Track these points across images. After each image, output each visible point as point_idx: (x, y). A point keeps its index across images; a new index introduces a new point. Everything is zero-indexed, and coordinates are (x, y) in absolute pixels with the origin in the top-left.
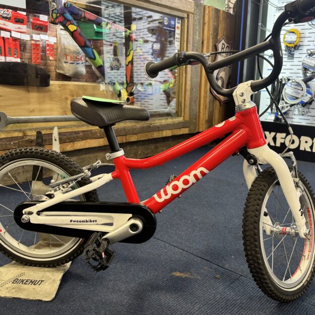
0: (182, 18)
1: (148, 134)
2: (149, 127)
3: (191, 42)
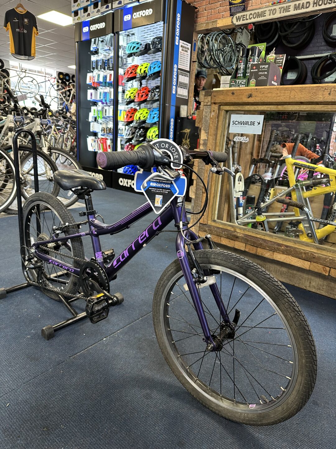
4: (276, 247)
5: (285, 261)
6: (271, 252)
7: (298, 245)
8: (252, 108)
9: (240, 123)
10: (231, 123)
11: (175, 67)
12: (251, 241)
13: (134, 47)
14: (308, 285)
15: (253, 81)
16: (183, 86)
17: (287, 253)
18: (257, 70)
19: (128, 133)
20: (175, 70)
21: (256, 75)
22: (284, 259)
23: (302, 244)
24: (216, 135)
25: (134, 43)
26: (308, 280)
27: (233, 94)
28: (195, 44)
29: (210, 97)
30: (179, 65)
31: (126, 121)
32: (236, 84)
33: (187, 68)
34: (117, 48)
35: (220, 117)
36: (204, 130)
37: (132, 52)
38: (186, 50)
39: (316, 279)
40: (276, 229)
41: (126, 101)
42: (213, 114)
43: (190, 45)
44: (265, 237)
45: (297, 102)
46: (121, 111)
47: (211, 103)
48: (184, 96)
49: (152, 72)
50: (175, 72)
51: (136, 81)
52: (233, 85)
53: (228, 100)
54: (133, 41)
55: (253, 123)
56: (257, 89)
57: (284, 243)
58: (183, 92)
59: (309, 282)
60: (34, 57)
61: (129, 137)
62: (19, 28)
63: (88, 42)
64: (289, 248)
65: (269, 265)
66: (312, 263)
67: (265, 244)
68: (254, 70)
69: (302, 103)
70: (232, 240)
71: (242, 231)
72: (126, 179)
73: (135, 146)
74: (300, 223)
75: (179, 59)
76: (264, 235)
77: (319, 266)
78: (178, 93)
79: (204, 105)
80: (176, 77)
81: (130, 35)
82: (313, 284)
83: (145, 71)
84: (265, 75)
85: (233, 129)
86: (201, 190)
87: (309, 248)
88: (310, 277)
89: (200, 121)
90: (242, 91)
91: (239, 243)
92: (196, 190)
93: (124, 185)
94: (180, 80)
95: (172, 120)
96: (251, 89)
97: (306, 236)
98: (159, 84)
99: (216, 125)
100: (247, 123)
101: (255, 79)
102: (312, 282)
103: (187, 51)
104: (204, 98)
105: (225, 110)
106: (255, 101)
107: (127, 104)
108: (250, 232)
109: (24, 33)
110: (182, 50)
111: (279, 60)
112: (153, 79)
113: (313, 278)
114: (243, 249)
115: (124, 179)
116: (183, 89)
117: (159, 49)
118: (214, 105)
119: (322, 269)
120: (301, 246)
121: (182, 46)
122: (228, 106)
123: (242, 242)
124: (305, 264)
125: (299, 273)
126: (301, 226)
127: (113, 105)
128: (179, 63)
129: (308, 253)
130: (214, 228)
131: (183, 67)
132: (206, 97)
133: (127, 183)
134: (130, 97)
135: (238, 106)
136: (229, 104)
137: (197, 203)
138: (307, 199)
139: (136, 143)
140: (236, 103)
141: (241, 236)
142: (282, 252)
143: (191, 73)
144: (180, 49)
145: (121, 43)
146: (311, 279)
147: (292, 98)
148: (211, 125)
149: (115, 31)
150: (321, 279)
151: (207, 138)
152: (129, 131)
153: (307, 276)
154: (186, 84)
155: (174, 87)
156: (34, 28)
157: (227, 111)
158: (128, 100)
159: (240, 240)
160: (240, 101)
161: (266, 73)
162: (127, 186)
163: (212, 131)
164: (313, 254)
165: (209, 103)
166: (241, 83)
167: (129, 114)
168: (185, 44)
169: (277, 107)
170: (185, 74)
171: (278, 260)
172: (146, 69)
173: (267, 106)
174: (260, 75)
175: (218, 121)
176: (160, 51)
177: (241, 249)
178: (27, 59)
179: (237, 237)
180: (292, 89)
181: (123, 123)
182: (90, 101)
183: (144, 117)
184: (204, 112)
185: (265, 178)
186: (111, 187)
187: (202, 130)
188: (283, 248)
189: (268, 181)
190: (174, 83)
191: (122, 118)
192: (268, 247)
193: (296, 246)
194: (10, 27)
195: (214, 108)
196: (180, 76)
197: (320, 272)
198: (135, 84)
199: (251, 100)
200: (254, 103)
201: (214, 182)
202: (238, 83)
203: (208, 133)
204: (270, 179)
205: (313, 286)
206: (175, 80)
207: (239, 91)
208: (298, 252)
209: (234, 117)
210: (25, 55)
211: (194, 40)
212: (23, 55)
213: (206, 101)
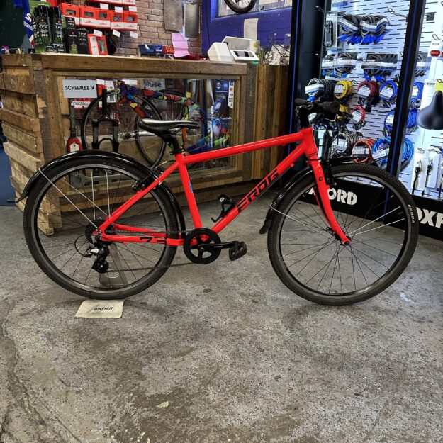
0: (235, 81)
1: (200, 184)
2: (202, 178)
3: (244, 101)
9: (74, 88)
10: (64, 88)
27: (67, 60)
29: (40, 62)
32: (53, 47)
35: (54, 83)
36: (40, 97)
42: (47, 80)
47: (43, 69)
53: (63, 66)
55: (87, 88)
79: (34, 70)
89: (32, 88)
100: (81, 88)
106: (90, 68)
118: (46, 71)
132: (34, 61)
148: (48, 92)
151: (46, 106)
161: (85, 40)
163: (51, 98)
166: (59, 47)
184: (35, 78)
187: (37, 98)
195: (47, 74)
199: (86, 67)
202: (56, 47)
203: (46, 100)
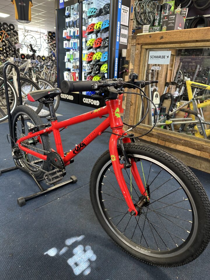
4: (178, 141)
5: (184, 151)
6: (175, 144)
7: (193, 139)
8: (163, 46)
9: (156, 57)
10: (150, 57)
11: (118, 23)
12: (162, 137)
13: (92, 11)
14: (199, 167)
15: (165, 27)
16: (124, 36)
17: (185, 145)
18: (167, 20)
19: (89, 69)
20: (119, 25)
21: (167, 23)
22: (183, 149)
23: (196, 139)
24: (139, 66)
25: (92, 9)
26: (199, 163)
27: (150, 37)
28: (132, 8)
29: (135, 40)
30: (121, 22)
31: (87, 60)
32: (153, 30)
33: (126, 24)
34: (81, 12)
35: (142, 53)
36: (132, 63)
37: (91, 14)
38: (126, 11)
39: (205, 163)
40: (180, 129)
41: (88, 48)
42: (137, 51)
43: (129, 8)
44: (171, 134)
45: (194, 41)
46: (84, 54)
47: (136, 44)
48: (124, 43)
49: (104, 28)
50: (118, 27)
51: (93, 34)
52: (151, 31)
53: (147, 41)
54: (92, 7)
55: (164, 57)
56: (166, 33)
57: (183, 139)
58: (124, 41)
59: (200, 164)
60: (30, 21)
61: (89, 71)
62: (20, 2)
63: (64, 10)
64: (186, 142)
65: (173, 153)
66: (202, 152)
67: (171, 139)
68: (166, 20)
69: (197, 41)
70: (149, 136)
71: (156, 130)
72: (87, 98)
73: (93, 77)
74: (196, 125)
75: (121, 18)
76: (171, 133)
77: (206, 154)
78: (121, 41)
79: (131, 46)
80: (119, 30)
81: (90, 4)
82: (203, 166)
83: (99, 27)
84: (172, 23)
85: (151, 62)
86: (129, 103)
87: (200, 142)
88: (201, 161)
89: (129, 57)
90: (156, 35)
91: (154, 138)
92: (126, 104)
93: (86, 103)
94: (122, 32)
95: (117, 59)
96: (163, 33)
97: (199, 134)
98: (108, 36)
99: (139, 59)
100: (160, 57)
101: (166, 26)
102: (202, 165)
103: (126, 13)
104: (132, 41)
105: (145, 49)
106: (165, 41)
107: (88, 50)
108: (161, 131)
109: (23, 6)
110: (123, 12)
111: (183, 13)
112: (104, 33)
113: (203, 162)
114: (156, 142)
115: (86, 99)
116: (124, 38)
117: (108, 11)
118: (138, 46)
119: (209, 156)
120: (195, 141)
121: (123, 9)
122: (147, 46)
123: (155, 138)
124: (197, 152)
125: (193, 159)
126: (196, 127)
127: (79, 51)
128: (121, 21)
129: (199, 145)
130: (137, 129)
131: (124, 23)
132: (132, 40)
133: (88, 101)
134: (90, 45)
135: (154, 45)
136: (148, 44)
137: (127, 112)
138: (201, 108)
139: (94, 75)
140: (153, 43)
141: (155, 134)
142: (182, 144)
143: (129, 27)
144: (122, 11)
145: (84, 9)
146: (201, 162)
147: (190, 38)
148: (136, 59)
149: (80, 1)
150: (208, 163)
151: (133, 68)
152: (90, 67)
153: (199, 161)
154: (126, 35)
155: (118, 37)
156: (30, 2)
157: (147, 49)
158: (89, 47)
159: (154, 137)
160: (155, 42)
161: (173, 21)
162: (88, 103)
163: (137, 63)
164: (203, 146)
165: (135, 44)
166: (156, 29)
167: (90, 56)
168: (125, 8)
169: (180, 45)
170: (125, 28)
171: (179, 150)
172: (100, 26)
173: (173, 44)
174: (170, 23)
175: (141, 56)
176: (109, 13)
177: (155, 142)
178: (26, 22)
179: (153, 135)
180: (191, 31)
181: (86, 62)
182: (65, 48)
183: (99, 57)
184: (131, 50)
185: (174, 95)
186: (78, 104)
187: (130, 63)
188: (183, 141)
189: (176, 97)
190: (118, 34)
191: (85, 59)
192: (173, 141)
193: (192, 140)
194: (15, 2)
195: (138, 47)
196: (122, 30)
197: (207, 158)
198: (94, 36)
199: (162, 40)
200: (165, 42)
201: (138, 98)
202: (154, 30)
203: (134, 65)
204: (177, 96)
205: (203, 167)
206: (118, 32)
207: (154, 35)
208: (193, 145)
209: (152, 53)
210: (25, 20)
211: (131, 5)
212: (23, 20)
213: (133, 42)
